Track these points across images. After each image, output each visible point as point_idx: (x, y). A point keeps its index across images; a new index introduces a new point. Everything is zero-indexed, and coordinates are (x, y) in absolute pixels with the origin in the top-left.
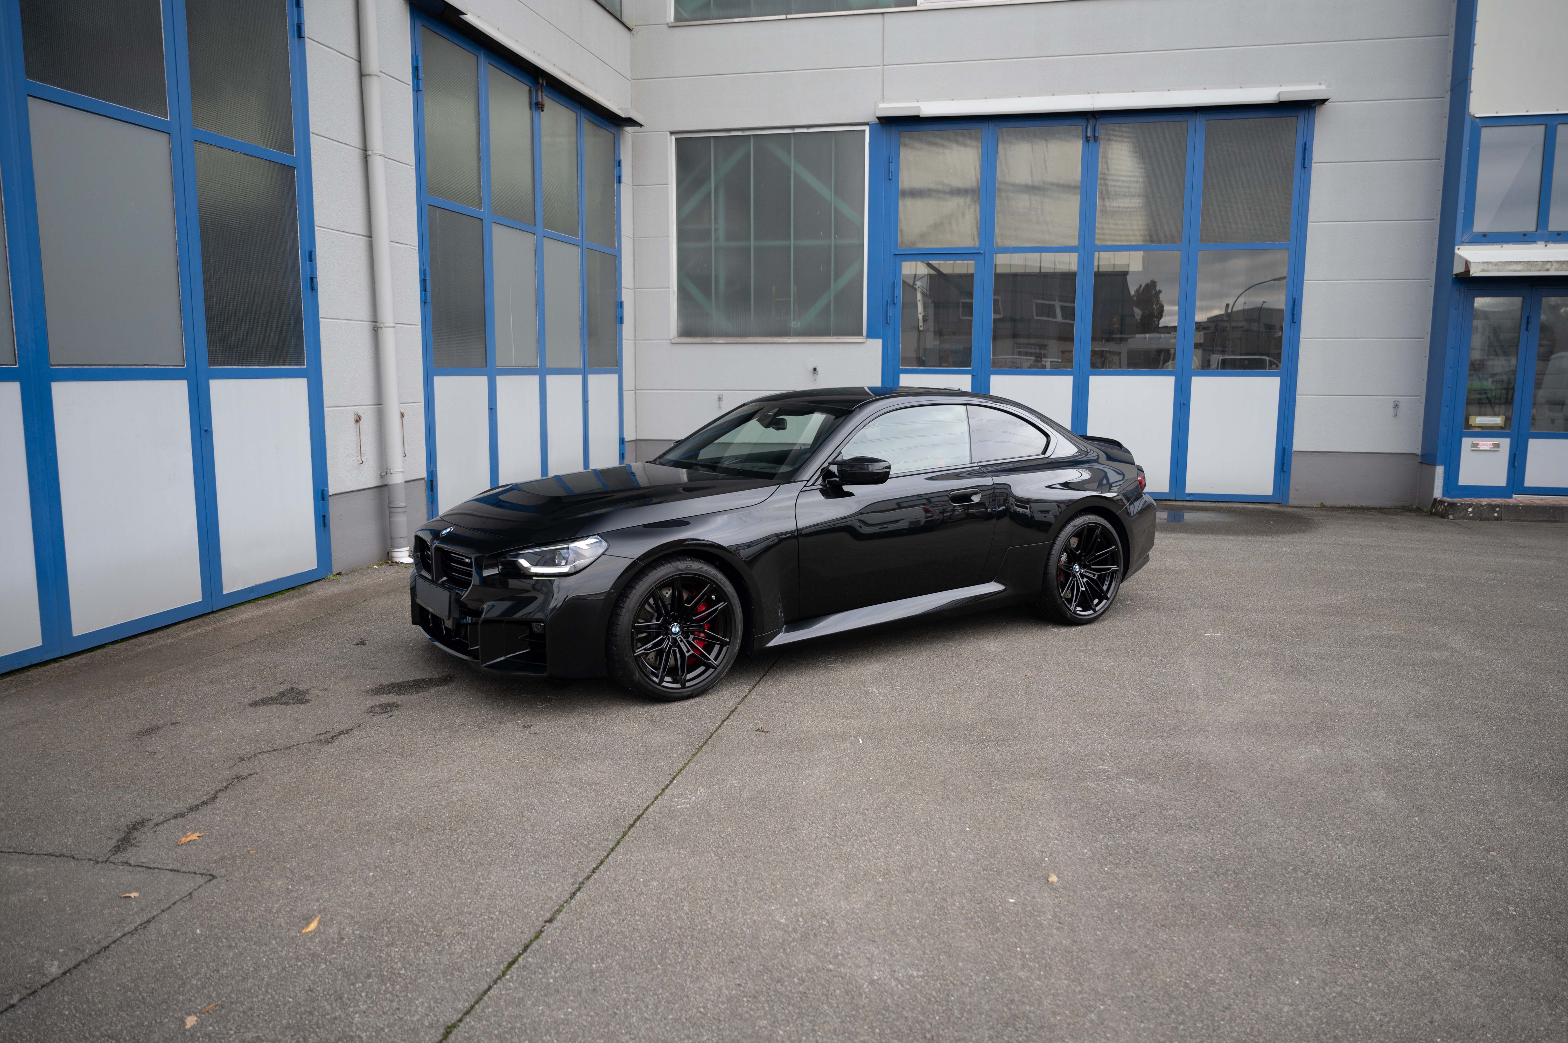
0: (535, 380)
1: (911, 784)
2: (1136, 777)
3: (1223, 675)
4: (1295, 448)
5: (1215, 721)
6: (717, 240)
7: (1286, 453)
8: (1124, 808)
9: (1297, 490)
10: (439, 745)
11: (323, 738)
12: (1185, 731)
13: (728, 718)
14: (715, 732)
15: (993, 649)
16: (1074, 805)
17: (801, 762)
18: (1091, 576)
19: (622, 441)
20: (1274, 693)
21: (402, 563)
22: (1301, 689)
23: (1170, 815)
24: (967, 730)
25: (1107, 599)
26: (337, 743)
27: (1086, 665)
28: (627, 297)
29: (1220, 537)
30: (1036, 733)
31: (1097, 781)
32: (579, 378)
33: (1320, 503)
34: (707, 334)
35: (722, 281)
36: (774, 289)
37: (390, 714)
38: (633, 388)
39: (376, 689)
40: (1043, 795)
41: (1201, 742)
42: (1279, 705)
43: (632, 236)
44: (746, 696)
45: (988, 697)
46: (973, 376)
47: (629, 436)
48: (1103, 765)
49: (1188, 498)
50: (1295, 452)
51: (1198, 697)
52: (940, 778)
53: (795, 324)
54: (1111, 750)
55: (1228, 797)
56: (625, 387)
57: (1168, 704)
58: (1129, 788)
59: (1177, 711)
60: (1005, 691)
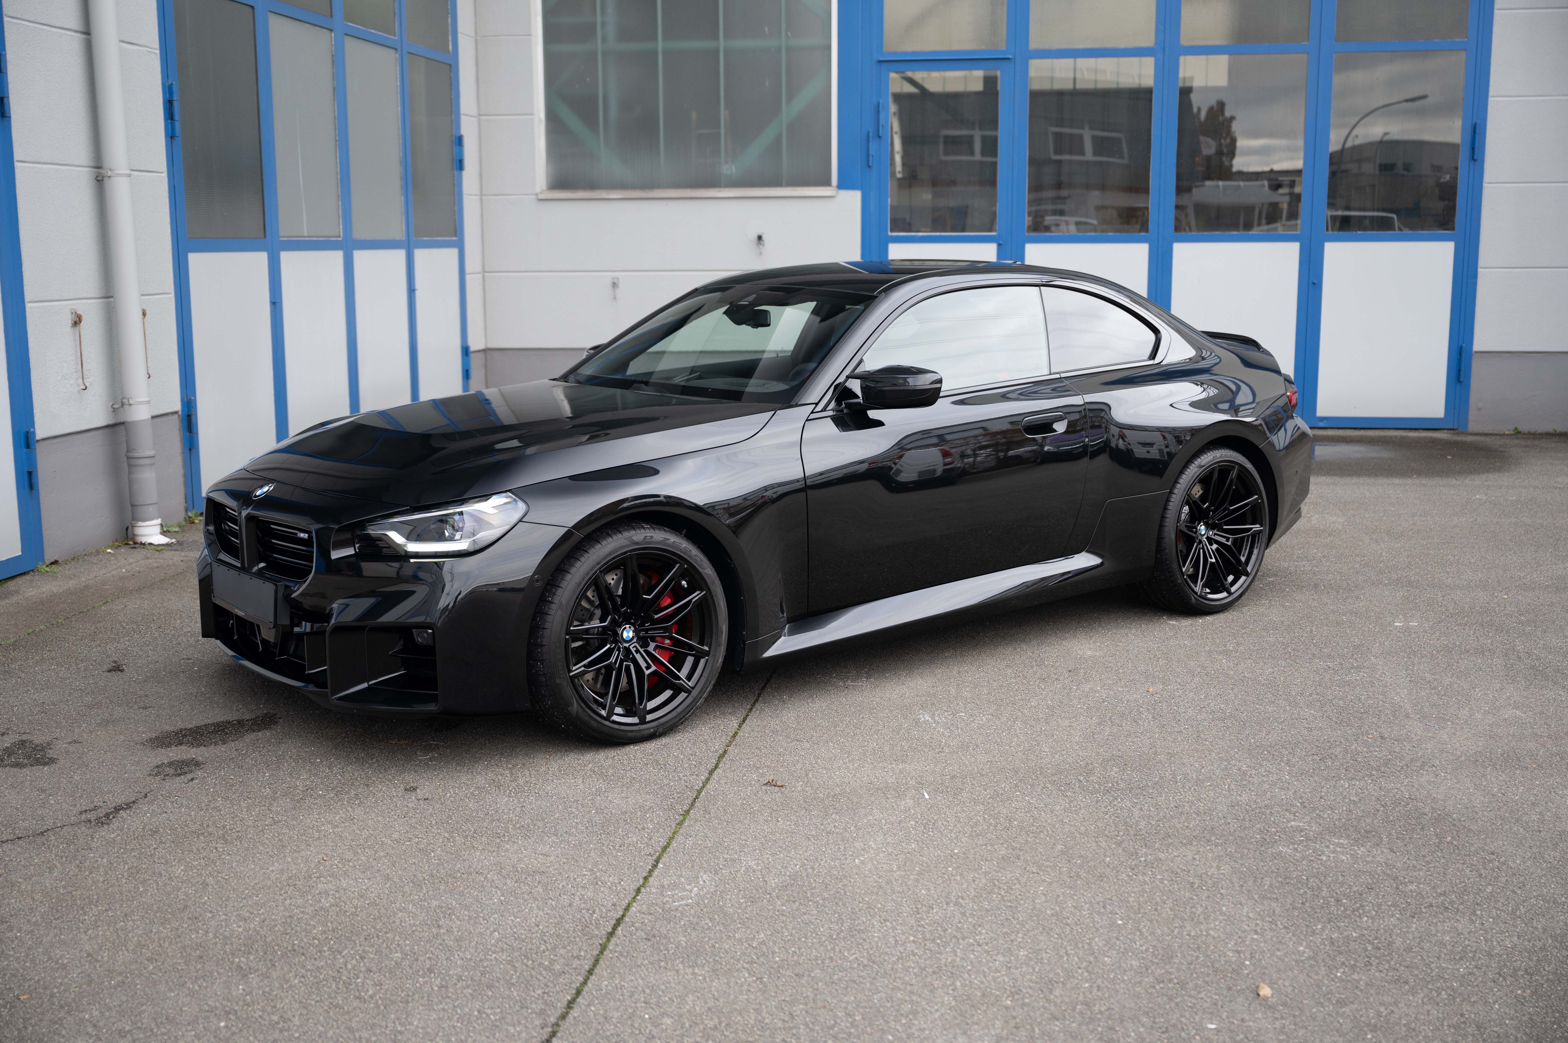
0: (337, 257)
1: (1018, 857)
2: (1348, 837)
3: (1435, 683)
4: (1476, 347)
5: (1442, 751)
6: (604, 40)
7: (1463, 354)
8: (1342, 884)
9: (1479, 409)
10: (279, 821)
11: (91, 816)
12: (1402, 767)
13: (716, 766)
14: (702, 788)
15: (1089, 653)
16: (1267, 881)
17: (845, 829)
18: (1223, 540)
19: (466, 351)
20: (1517, 708)
21: (151, 544)
22: (1554, 699)
23: (1411, 891)
24: (1081, 775)
25: (1247, 574)
26: (115, 824)
27: (1232, 673)
28: (468, 128)
29: (1381, 481)
30: (1185, 776)
31: (1293, 844)
32: (400, 255)
33: (1513, 428)
34: (592, 186)
35: (613, 104)
36: (694, 115)
37: (189, 776)
38: (479, 269)
39: (157, 738)
40: (1218, 868)
41: (1429, 782)
42: (1528, 725)
43: (472, 34)
44: (736, 733)
45: (1100, 724)
46: (999, 245)
47: (476, 343)
48: (1294, 820)
49: (1321, 424)
50: (1476, 352)
51: (1407, 716)
52: (1059, 847)
53: (729, 169)
54: (1301, 798)
55: (1490, 861)
56: (468, 268)
57: (1367, 727)
58: (1343, 853)
59: (1382, 737)
60: (1122, 715)
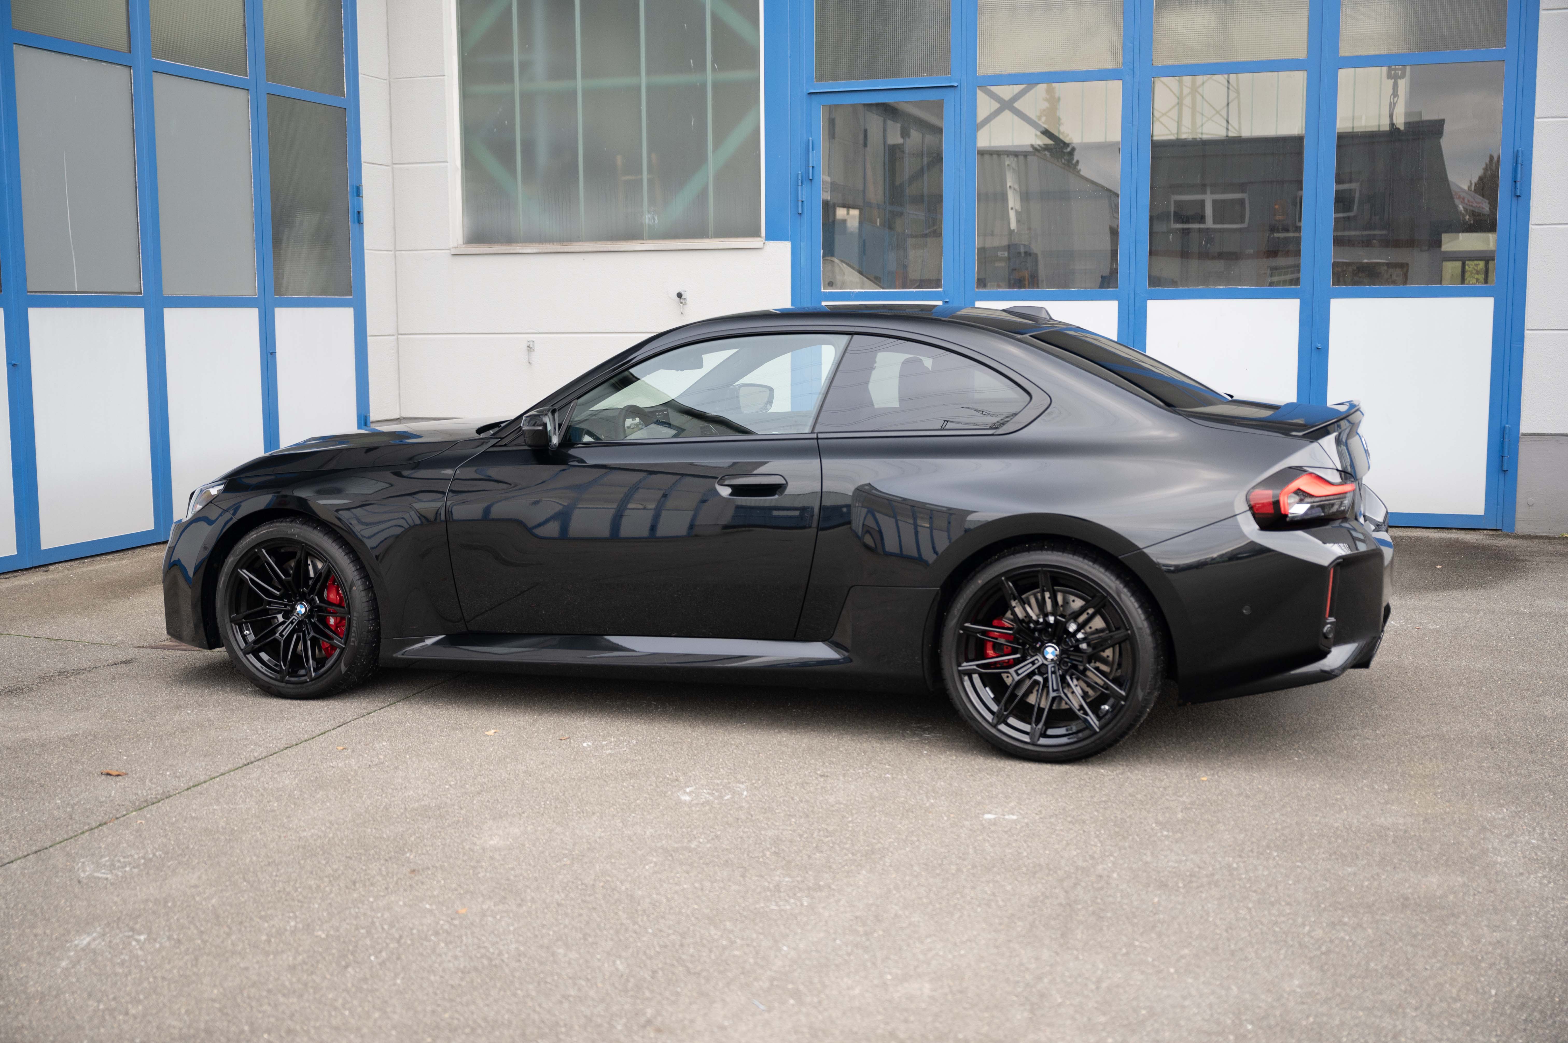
0: (136, 317)
4: (1524, 429)
7: (1507, 436)
9: (1530, 505)
19: (365, 421)
28: (370, 179)
32: (248, 314)
34: (509, 239)
36: (617, 160)
38: (393, 331)
43: (386, 77)
47: (384, 411)
50: (1524, 435)
53: (651, 219)
